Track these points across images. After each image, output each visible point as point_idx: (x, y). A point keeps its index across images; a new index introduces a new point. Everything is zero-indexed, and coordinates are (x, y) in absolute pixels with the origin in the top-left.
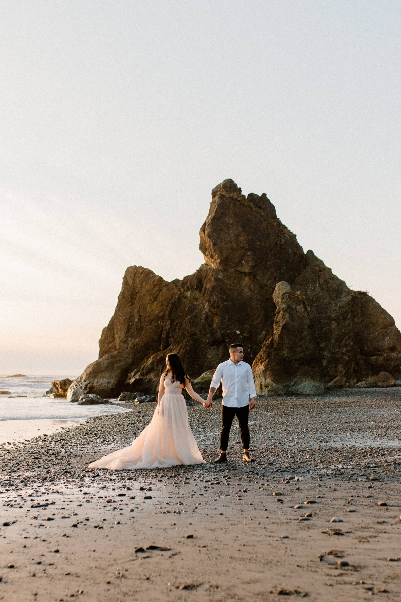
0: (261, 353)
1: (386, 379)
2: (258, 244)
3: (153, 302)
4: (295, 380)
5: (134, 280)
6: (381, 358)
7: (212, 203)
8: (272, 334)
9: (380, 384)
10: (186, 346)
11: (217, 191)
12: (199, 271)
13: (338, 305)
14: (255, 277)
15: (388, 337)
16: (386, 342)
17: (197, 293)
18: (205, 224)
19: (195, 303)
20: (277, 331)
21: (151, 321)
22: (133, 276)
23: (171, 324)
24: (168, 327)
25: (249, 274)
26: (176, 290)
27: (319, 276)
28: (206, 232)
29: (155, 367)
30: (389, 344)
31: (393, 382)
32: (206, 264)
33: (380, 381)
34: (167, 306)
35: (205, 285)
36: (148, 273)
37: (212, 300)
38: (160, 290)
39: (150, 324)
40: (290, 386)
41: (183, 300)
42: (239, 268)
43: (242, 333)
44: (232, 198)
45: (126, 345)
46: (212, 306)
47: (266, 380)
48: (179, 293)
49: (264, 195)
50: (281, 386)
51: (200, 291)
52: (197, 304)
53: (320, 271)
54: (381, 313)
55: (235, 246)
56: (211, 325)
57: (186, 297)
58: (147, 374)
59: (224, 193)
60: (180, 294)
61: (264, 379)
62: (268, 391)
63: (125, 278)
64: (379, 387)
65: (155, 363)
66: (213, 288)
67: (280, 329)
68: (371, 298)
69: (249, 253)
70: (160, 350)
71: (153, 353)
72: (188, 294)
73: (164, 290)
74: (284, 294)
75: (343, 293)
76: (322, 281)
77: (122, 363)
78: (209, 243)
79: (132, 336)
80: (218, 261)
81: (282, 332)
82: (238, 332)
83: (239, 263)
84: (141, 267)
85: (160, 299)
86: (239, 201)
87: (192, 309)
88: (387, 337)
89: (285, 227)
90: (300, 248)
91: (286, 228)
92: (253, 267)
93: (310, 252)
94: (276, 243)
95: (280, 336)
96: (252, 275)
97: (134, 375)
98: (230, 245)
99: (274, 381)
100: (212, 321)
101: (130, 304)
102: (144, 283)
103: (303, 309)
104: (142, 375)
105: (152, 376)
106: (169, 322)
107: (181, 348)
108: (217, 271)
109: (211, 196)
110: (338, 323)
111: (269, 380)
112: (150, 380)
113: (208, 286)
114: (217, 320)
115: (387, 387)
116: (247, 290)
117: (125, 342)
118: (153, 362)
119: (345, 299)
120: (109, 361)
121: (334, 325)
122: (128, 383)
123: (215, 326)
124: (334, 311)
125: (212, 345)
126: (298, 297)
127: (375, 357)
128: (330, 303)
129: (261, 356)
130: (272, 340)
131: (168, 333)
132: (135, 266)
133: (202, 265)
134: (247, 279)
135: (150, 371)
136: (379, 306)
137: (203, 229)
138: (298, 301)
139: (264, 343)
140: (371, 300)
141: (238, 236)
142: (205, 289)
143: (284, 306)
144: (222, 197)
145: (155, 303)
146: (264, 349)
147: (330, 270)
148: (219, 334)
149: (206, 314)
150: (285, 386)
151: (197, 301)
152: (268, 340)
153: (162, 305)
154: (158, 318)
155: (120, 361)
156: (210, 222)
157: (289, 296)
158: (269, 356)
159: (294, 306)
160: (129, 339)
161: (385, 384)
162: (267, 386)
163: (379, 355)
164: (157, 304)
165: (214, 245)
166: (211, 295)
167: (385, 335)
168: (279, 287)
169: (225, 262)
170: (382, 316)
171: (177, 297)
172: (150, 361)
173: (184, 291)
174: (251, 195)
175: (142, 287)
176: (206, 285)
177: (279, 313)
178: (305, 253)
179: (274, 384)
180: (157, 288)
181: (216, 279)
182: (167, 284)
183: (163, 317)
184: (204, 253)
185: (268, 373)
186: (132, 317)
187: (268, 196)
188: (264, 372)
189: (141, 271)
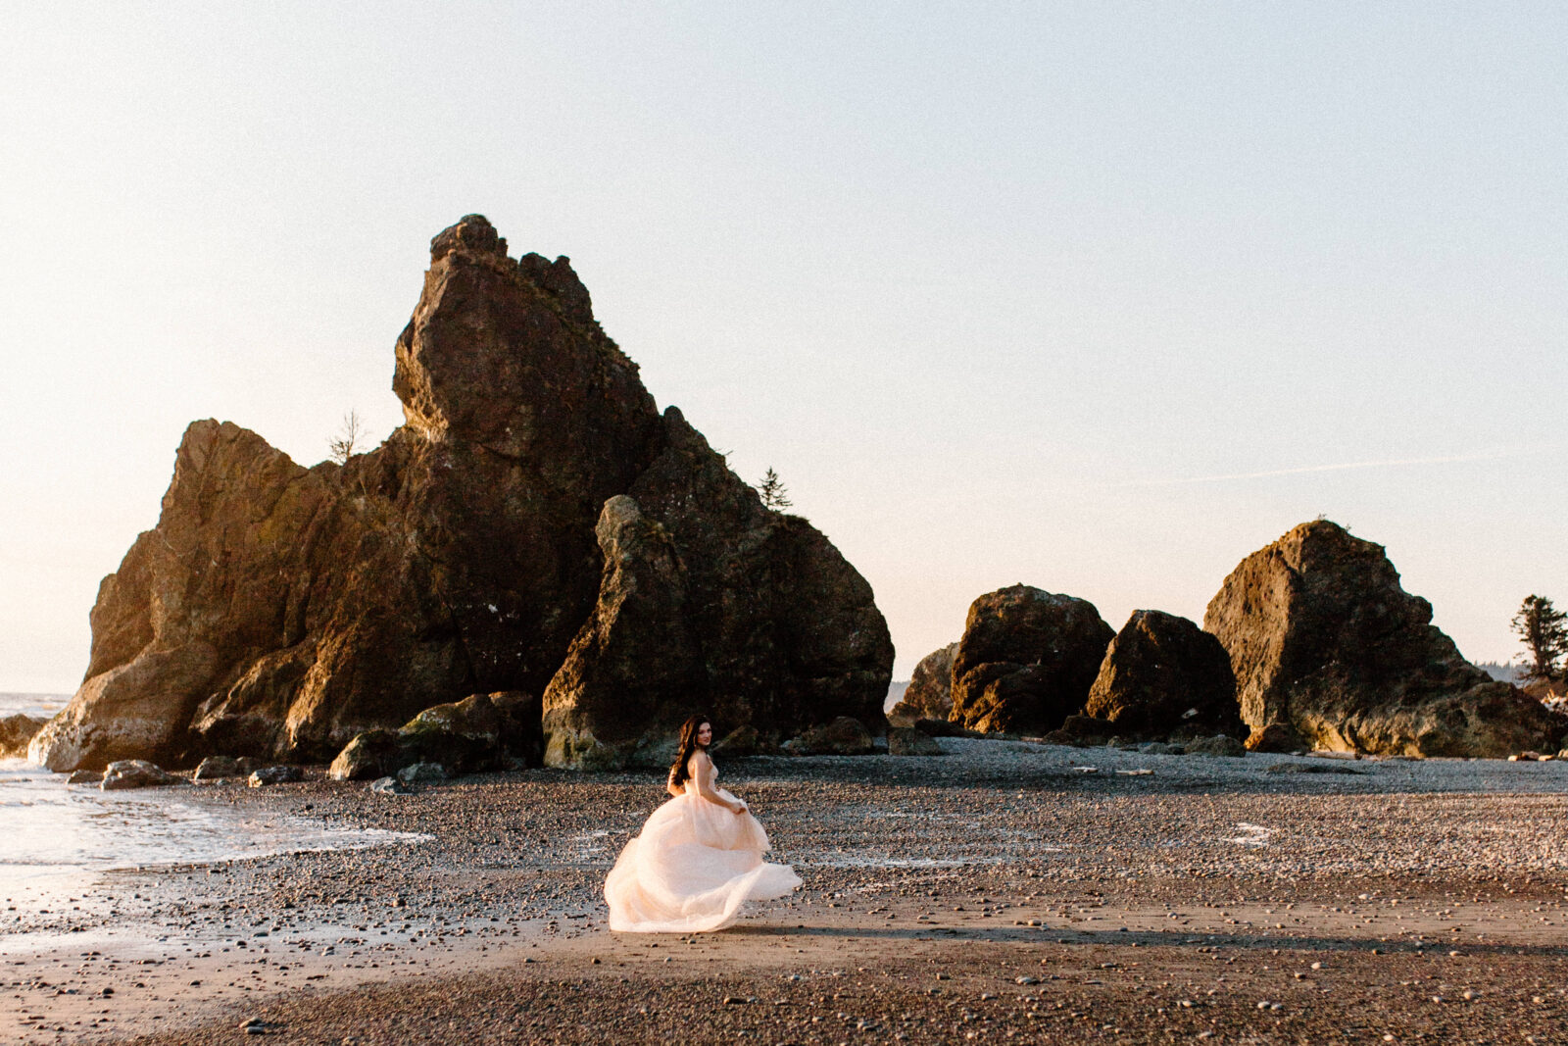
0: (566, 666)
1: (854, 735)
2: (547, 385)
3: (262, 520)
4: (648, 733)
5: (209, 457)
6: (838, 683)
7: (431, 276)
8: (596, 624)
9: (837, 746)
10: (359, 638)
11: (447, 247)
12: (391, 444)
13: (740, 547)
14: (536, 467)
15: (857, 633)
16: (853, 644)
17: (385, 502)
18: (411, 327)
19: (379, 527)
20: (607, 616)
21: (254, 572)
22: (206, 448)
23: (313, 580)
24: (304, 586)
25: (522, 461)
26: (326, 492)
27: (695, 476)
28: (416, 350)
29: (271, 691)
30: (858, 649)
31: (867, 742)
32: (409, 429)
33: (837, 740)
34: (302, 532)
35: (405, 483)
36: (250, 444)
37: (428, 525)
38: (282, 489)
39: (255, 577)
40: (635, 749)
41: (346, 518)
42: (497, 445)
43: (502, 611)
44: (484, 267)
45: (183, 630)
46: (426, 538)
47: (578, 733)
48: (334, 498)
49: (563, 261)
50: (615, 748)
51: (393, 497)
52: (386, 531)
53: (698, 462)
54: (842, 572)
55: (489, 389)
56: (423, 589)
57: (353, 512)
58: (245, 709)
59: (465, 252)
60: (338, 502)
61: (574, 731)
62: (585, 760)
63: (184, 451)
64: (836, 752)
65: (271, 681)
66: (431, 493)
67: (614, 611)
68: (819, 533)
69: (523, 409)
70: (280, 647)
71: (261, 655)
72: (360, 502)
73: (294, 489)
74: (625, 527)
75: (753, 520)
76: (701, 486)
77: (187, 679)
78: (420, 376)
79: (201, 607)
80: (444, 424)
81: (619, 617)
82: (493, 608)
83: (498, 433)
84: (229, 425)
85: (283, 510)
86: (501, 274)
87: (372, 545)
88: (854, 631)
89: (612, 345)
90: (648, 401)
91: (616, 347)
92: (533, 444)
93: (673, 411)
94: (591, 387)
95: (614, 629)
96: (530, 464)
97: (211, 709)
98: (476, 387)
99: (598, 737)
100: (427, 578)
101: (198, 520)
102: (238, 466)
103: (668, 567)
104: (231, 709)
105: (261, 712)
106: (306, 575)
107: (344, 643)
108: (440, 449)
109: (429, 256)
110: (738, 593)
111: (586, 735)
112: (258, 723)
113: (415, 487)
114: (439, 574)
115: (856, 752)
116: (514, 502)
117: (182, 621)
118: (263, 678)
119: (759, 534)
120: (153, 672)
121: (728, 598)
122: (196, 731)
123: (434, 590)
124: (729, 563)
125: (424, 640)
126: (658, 538)
127: (824, 679)
128: (722, 543)
129: (566, 674)
130: (595, 637)
131: (304, 603)
132: (214, 422)
133: (398, 429)
134: (516, 472)
135: (254, 697)
136: (838, 556)
137: (407, 339)
138: (659, 547)
139: (574, 641)
140: (819, 539)
141: (497, 364)
142: (408, 493)
143: (624, 556)
144: (458, 261)
145: (269, 522)
146: (574, 657)
147: (721, 459)
148: (444, 611)
149: (413, 558)
150: (622, 749)
151: (384, 523)
152: (584, 636)
153: (289, 528)
154: (276, 563)
155: (181, 672)
156: (426, 323)
157: (636, 535)
158: (585, 676)
159: (648, 558)
160: (194, 614)
161: (852, 747)
162: (581, 748)
163: (833, 675)
164: (274, 525)
165: (436, 383)
166: (425, 512)
167: (849, 626)
168: (612, 508)
169: (462, 427)
170: (844, 579)
171: (329, 509)
172: (255, 674)
173: (350, 494)
174: (531, 259)
175: (231, 477)
176: (410, 483)
177: (612, 571)
178: (661, 412)
179: (599, 744)
180: (273, 484)
181: (438, 472)
182: (302, 473)
183: (289, 562)
184: (406, 401)
185: (584, 716)
186: (201, 554)
187: (574, 265)
188: (575, 713)
189: (231, 436)
